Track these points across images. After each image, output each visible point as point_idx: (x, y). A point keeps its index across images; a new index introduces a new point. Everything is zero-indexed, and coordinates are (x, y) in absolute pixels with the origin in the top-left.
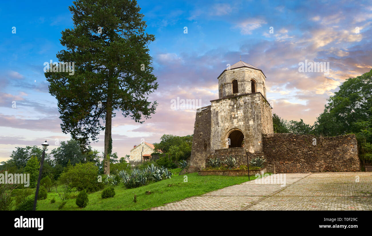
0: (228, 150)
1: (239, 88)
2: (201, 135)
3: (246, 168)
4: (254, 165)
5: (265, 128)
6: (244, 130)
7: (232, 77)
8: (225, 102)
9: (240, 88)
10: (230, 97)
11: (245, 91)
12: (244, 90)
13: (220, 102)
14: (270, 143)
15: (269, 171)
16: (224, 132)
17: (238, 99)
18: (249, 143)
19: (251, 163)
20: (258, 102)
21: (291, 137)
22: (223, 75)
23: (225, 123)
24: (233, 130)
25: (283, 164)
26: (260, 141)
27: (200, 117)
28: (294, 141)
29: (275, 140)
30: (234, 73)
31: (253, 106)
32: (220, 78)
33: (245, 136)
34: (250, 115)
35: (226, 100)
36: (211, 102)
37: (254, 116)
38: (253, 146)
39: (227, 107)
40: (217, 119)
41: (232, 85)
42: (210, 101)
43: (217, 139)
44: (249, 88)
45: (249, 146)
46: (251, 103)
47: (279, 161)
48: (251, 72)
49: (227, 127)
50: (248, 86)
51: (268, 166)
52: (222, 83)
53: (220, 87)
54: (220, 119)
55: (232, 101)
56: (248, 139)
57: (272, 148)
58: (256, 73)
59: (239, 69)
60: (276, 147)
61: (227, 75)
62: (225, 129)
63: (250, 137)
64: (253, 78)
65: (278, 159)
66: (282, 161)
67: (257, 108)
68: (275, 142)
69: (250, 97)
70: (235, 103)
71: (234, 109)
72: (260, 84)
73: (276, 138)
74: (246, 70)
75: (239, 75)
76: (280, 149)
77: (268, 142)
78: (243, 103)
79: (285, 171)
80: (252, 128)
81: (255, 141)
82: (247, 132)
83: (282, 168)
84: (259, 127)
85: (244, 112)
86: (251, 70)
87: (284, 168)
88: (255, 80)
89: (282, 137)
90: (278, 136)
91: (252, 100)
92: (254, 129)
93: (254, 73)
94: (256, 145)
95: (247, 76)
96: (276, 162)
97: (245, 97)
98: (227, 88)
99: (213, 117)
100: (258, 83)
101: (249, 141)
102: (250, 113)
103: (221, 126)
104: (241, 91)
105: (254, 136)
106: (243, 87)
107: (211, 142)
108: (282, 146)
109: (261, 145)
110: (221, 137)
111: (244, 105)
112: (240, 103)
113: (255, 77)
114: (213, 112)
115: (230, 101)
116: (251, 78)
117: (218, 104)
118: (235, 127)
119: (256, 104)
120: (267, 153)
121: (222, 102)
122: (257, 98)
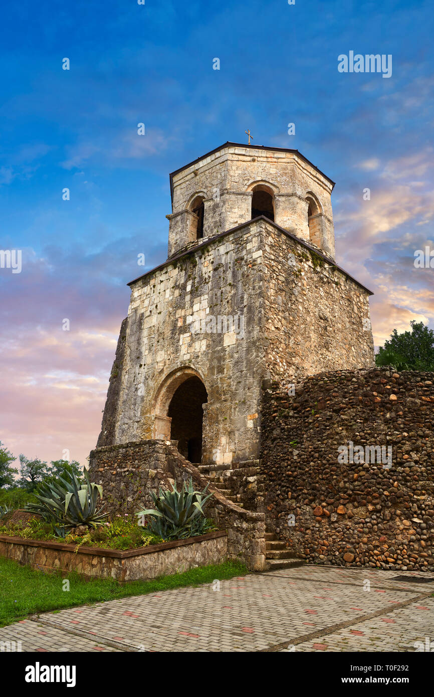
1: (206, 219)
5: (296, 360)
7: (191, 191)
8: (163, 277)
9: (208, 222)
12: (220, 224)
13: (152, 282)
14: (286, 417)
15: (234, 557)
16: (151, 383)
17: (197, 259)
18: (218, 422)
20: (256, 255)
21: (377, 387)
23: (156, 352)
24: (179, 374)
25: (329, 518)
26: (254, 410)
28: (386, 405)
29: (304, 404)
31: (240, 272)
33: (208, 396)
34: (227, 311)
35: (166, 273)
36: (131, 288)
37: (239, 313)
38: (230, 433)
39: (168, 292)
40: (139, 341)
41: (190, 218)
42: (129, 284)
43: (132, 413)
44: (241, 216)
45: (217, 435)
46: (235, 265)
47: (311, 501)
48: (254, 160)
49: (160, 366)
50: (236, 210)
51: (233, 527)
54: (145, 340)
55: (181, 270)
56: (215, 406)
57: (289, 438)
58: (275, 162)
59: (212, 159)
60: (305, 436)
61: (179, 187)
62: (155, 374)
63: (223, 397)
64: (262, 181)
65: (305, 494)
66: (323, 501)
67: (252, 280)
68: (304, 413)
69: (233, 243)
70: (189, 276)
71: (184, 299)
72: (290, 198)
73: (308, 395)
74: (234, 156)
75: (209, 180)
76: (323, 444)
77: (275, 414)
78: (210, 272)
79: (335, 555)
80: (231, 361)
81: (236, 413)
82: (215, 377)
83: (324, 537)
84: (255, 354)
85: (212, 301)
86: (254, 155)
87: (331, 536)
88: (271, 187)
89: (336, 389)
90: (320, 387)
91: (238, 251)
92: (237, 363)
93: (264, 164)
94: (238, 430)
95: (237, 175)
96: (300, 508)
97: (218, 248)
98: (174, 230)
99: (131, 335)
100: (283, 196)
101: (217, 415)
102: (230, 301)
103: (146, 366)
104: (212, 231)
105: (236, 394)
106: (217, 214)
107: (116, 425)
108: (329, 432)
109: (257, 428)
110: (142, 404)
111: (213, 277)
112: (203, 273)
113: (269, 176)
114: (131, 318)
115: (178, 273)
116: (251, 181)
117: (145, 289)
118: (182, 363)
119: (247, 265)
120: (269, 463)
121: (156, 281)
122: (254, 239)
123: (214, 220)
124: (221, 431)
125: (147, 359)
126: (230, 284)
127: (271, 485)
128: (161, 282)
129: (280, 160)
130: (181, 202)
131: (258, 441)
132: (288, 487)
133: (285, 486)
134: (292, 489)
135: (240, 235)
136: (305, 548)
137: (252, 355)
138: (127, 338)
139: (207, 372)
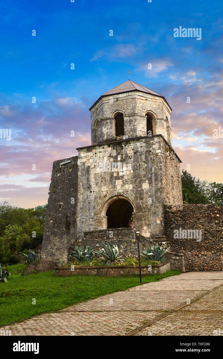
0: (106, 233)
1: (126, 126)
2: (60, 206)
3: (136, 263)
4: (149, 258)
7: (115, 108)
8: (101, 150)
9: (127, 128)
10: (110, 143)
11: (136, 132)
12: (134, 130)
13: (94, 151)
14: (177, 220)
15: (174, 269)
16: (99, 201)
17: (123, 146)
18: (142, 220)
19: (144, 254)
20: (158, 151)
21: (212, 211)
22: (98, 104)
23: (101, 186)
24: (115, 198)
25: (198, 256)
26: (160, 217)
27: (58, 175)
28: (216, 218)
29: (184, 216)
30: (117, 100)
31: (149, 157)
32: (93, 110)
33: (134, 209)
34: (143, 173)
35: (103, 148)
36: (79, 151)
37: (150, 175)
38: (148, 225)
39: (106, 158)
40: (88, 180)
41: (114, 122)
42: (77, 149)
43: (88, 214)
44: (143, 128)
45: (142, 226)
46: (146, 153)
47: (191, 250)
48: (147, 100)
49: (105, 193)
50: (141, 125)
51: (172, 259)
52: (97, 118)
53: (94, 125)
54: (92, 180)
55: (114, 149)
56: (139, 214)
58: (155, 102)
59: (127, 95)
60: (186, 227)
61: (106, 103)
62: (102, 197)
63: (144, 210)
64: (150, 110)
65: (189, 248)
66: (196, 250)
67: (156, 162)
68: (185, 219)
69: (144, 143)
70: (119, 153)
72: (161, 121)
73: (186, 212)
74: (138, 96)
75: (125, 105)
77: (172, 219)
78: (132, 153)
79: (201, 268)
80: (147, 195)
81: (151, 217)
82: (138, 201)
83: (196, 262)
84: (159, 194)
85: (134, 167)
86: (146, 97)
87: (199, 262)
88: (154, 114)
89: (197, 211)
90: (191, 210)
91: (147, 147)
92: (150, 197)
93: (151, 102)
94: (153, 224)
95: (140, 106)
96: (186, 253)
97: (136, 143)
98: (105, 126)
99: (82, 176)
100: (159, 119)
101: (141, 217)
102: (145, 169)
103: (95, 192)
104: (129, 133)
105: (150, 209)
106: (132, 125)
107: (77, 219)
108: (196, 226)
109: (162, 223)
110: (94, 210)
111: (134, 156)
112: (128, 153)
113: (153, 109)
114: (81, 167)
115: (111, 150)
116: (146, 110)
117: (89, 154)
118: (118, 193)
119: (153, 155)
120: (171, 237)
121: (97, 151)
122: (156, 144)
123: (130, 127)
124: (144, 224)
125: (95, 189)
127: (173, 245)
128: (100, 152)
129: (157, 101)
131: (162, 228)
133: (180, 245)
134: (183, 246)
135: (149, 140)
136: (189, 266)
137: (158, 194)
138: (79, 177)
139: (134, 199)
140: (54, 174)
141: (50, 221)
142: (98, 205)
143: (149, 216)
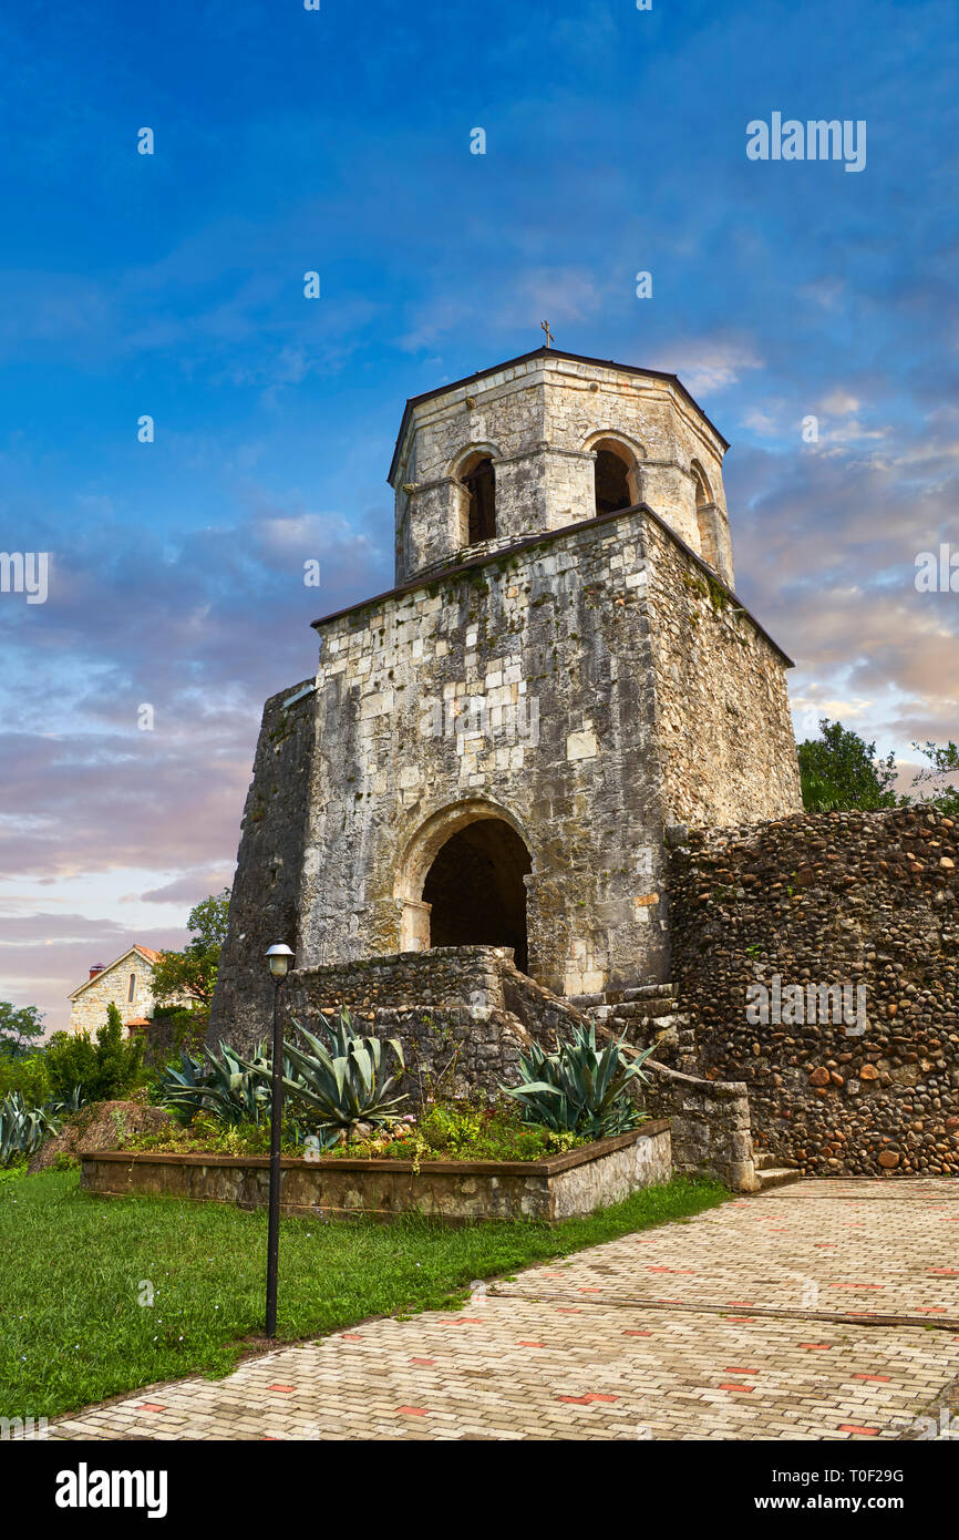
0: (370, 974)
1: (502, 502)
2: (274, 872)
6: (528, 813)
7: (460, 440)
8: (403, 615)
9: (507, 507)
10: (440, 578)
11: (543, 521)
12: (537, 512)
13: (376, 623)
14: (729, 901)
15: (690, 1168)
16: (390, 833)
17: (488, 581)
18: (564, 912)
20: (631, 582)
21: (911, 843)
22: (407, 443)
23: (397, 769)
24: (455, 815)
25: (842, 1088)
26: (647, 889)
27: (276, 749)
28: (935, 878)
29: (766, 876)
31: (597, 613)
32: (399, 475)
33: (533, 860)
34: (569, 689)
35: (411, 605)
36: (321, 634)
37: (600, 695)
38: (594, 934)
39: (419, 646)
40: (350, 746)
41: (458, 492)
42: (315, 625)
43: (344, 896)
44: (578, 500)
45: (563, 938)
46: (582, 597)
47: (802, 1059)
48: (594, 389)
49: (411, 798)
50: (566, 487)
51: (681, 1113)
54: (366, 743)
55: (450, 602)
56: (552, 882)
57: (742, 941)
58: (635, 396)
59: (508, 378)
60: (775, 936)
61: (429, 428)
62: (399, 815)
63: (573, 863)
64: (611, 431)
65: (790, 1045)
66: (829, 1058)
67: (627, 629)
68: (768, 893)
69: (575, 554)
70: (472, 615)
71: (462, 661)
72: (667, 470)
73: (774, 858)
74: (556, 376)
75: (502, 420)
76: (815, 950)
77: (706, 895)
78: (522, 609)
79: (860, 1157)
80: (589, 790)
81: (607, 893)
82: (550, 822)
83: (835, 1125)
84: (644, 777)
85: (534, 668)
86: (593, 376)
87: (848, 1123)
88: (629, 444)
89: (832, 847)
90: (797, 842)
91: (587, 570)
92: (601, 795)
93: (615, 398)
94: (614, 928)
95: (562, 415)
96: (780, 1072)
97: (541, 562)
98: (423, 517)
99: (328, 733)
100: (653, 464)
101: (562, 897)
102: (577, 671)
103: (373, 797)
104: (517, 525)
105: (603, 856)
106: (526, 492)
107: (303, 920)
108: (828, 928)
109: (658, 922)
110: (369, 876)
111: (531, 618)
112: (507, 609)
113: (624, 424)
114: (325, 697)
115: (440, 607)
116: (591, 430)
117: (358, 637)
118: (464, 792)
119: (614, 601)
120: (699, 990)
121: (386, 621)
122: (626, 549)
123: (519, 503)
124: (574, 928)
125: (376, 783)
126: (574, 637)
127: (710, 1031)
128: (400, 623)
129: (642, 393)
130: (436, 460)
131: (661, 947)
132: (749, 1035)
133: (745, 1033)
134: (759, 1037)
135: (593, 538)
136: (795, 1147)
137: (637, 780)
138: (317, 738)
139: (530, 811)
140: (264, 745)
141: (238, 936)
142: (384, 854)
143: (598, 889)
